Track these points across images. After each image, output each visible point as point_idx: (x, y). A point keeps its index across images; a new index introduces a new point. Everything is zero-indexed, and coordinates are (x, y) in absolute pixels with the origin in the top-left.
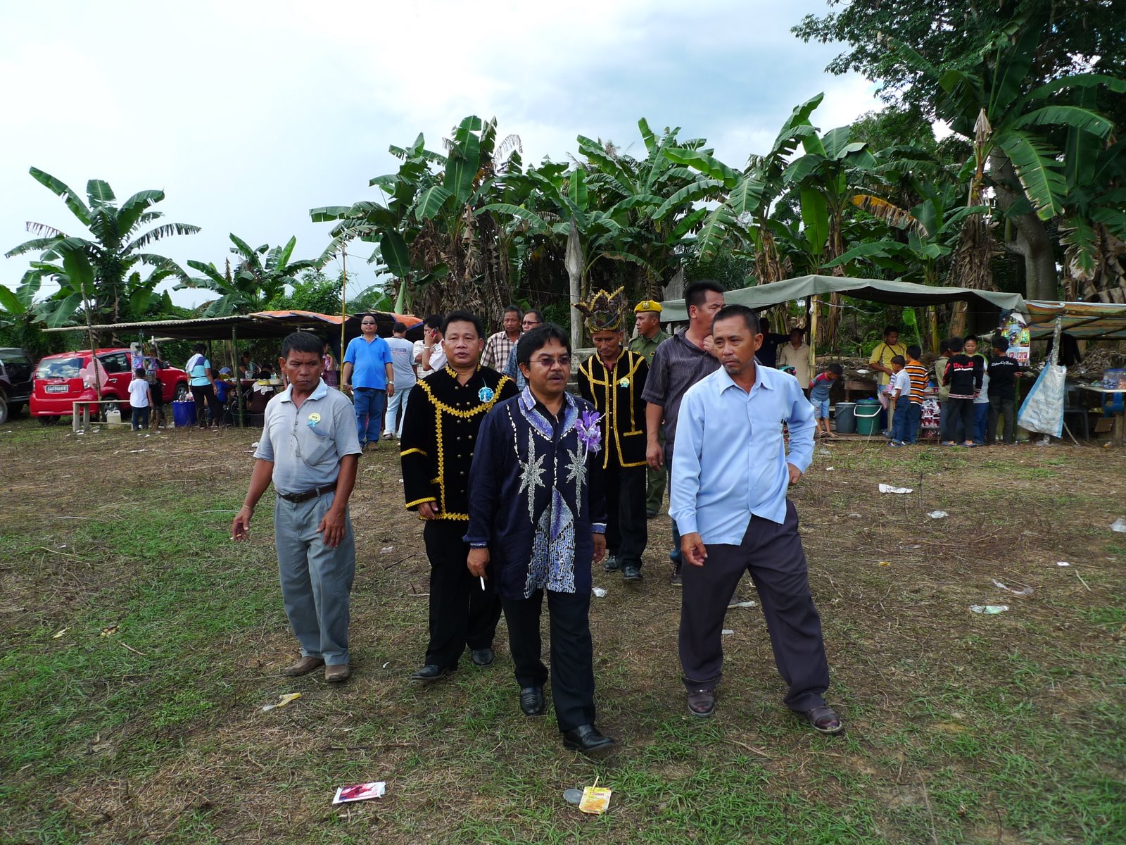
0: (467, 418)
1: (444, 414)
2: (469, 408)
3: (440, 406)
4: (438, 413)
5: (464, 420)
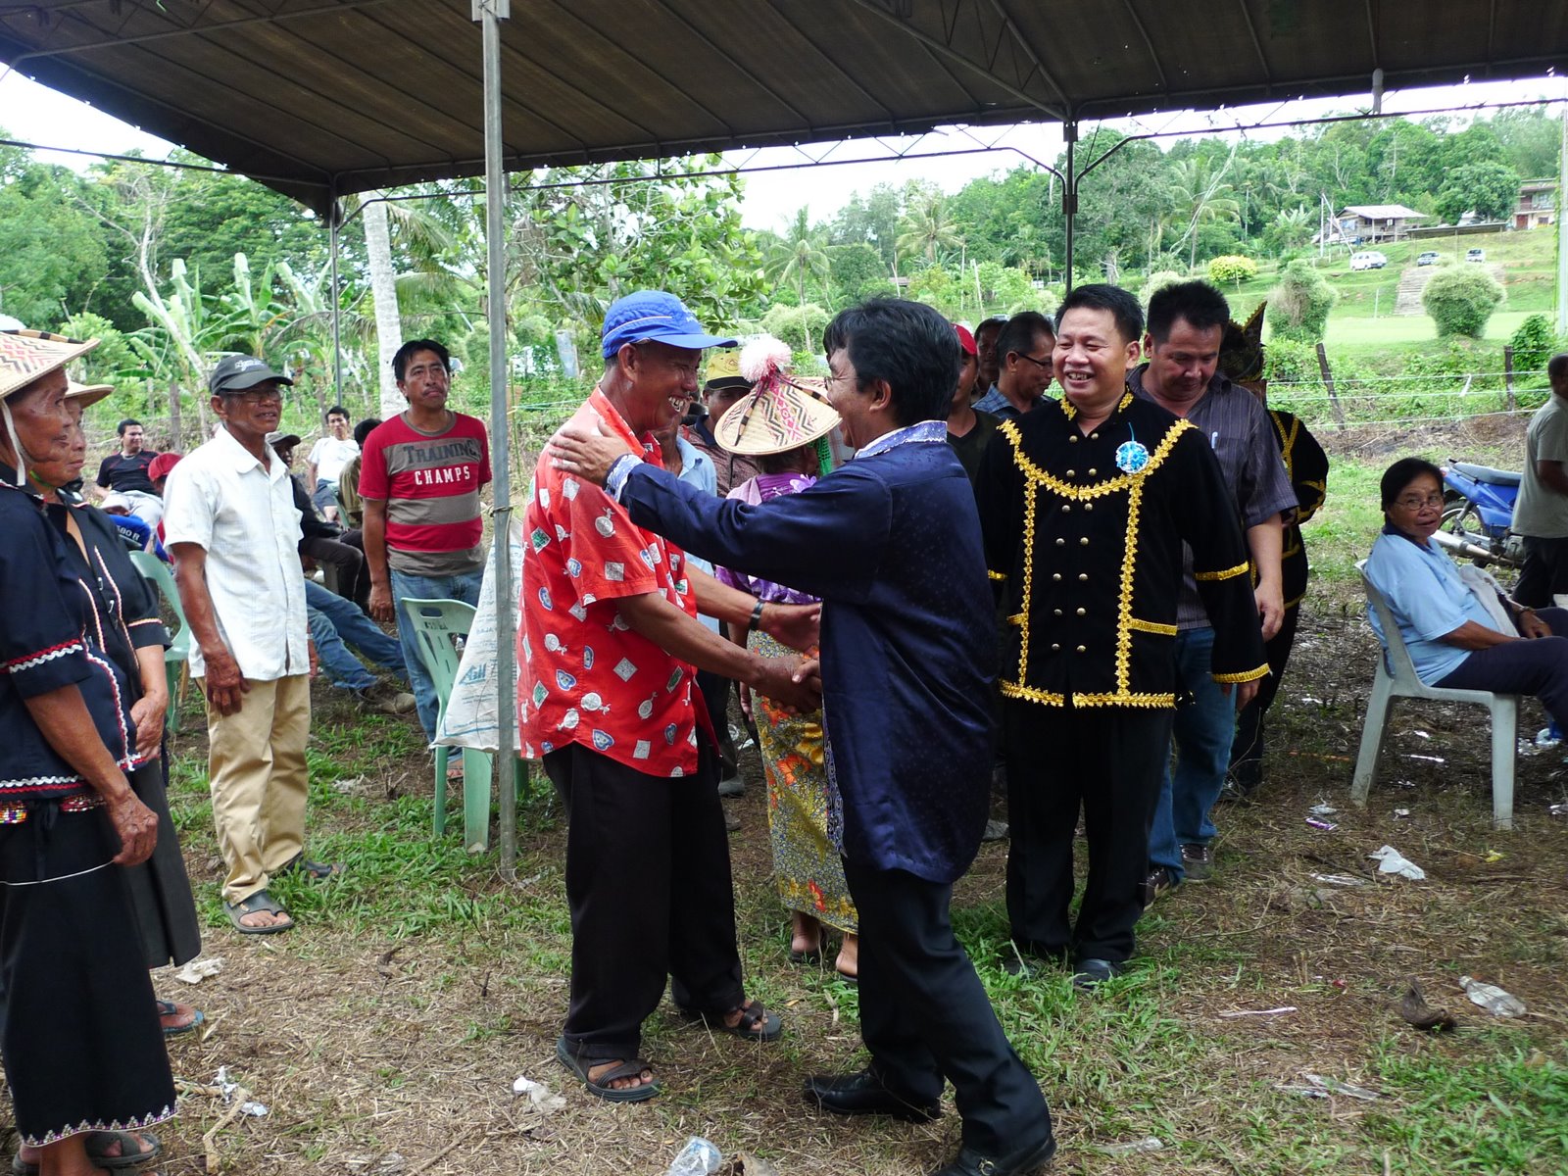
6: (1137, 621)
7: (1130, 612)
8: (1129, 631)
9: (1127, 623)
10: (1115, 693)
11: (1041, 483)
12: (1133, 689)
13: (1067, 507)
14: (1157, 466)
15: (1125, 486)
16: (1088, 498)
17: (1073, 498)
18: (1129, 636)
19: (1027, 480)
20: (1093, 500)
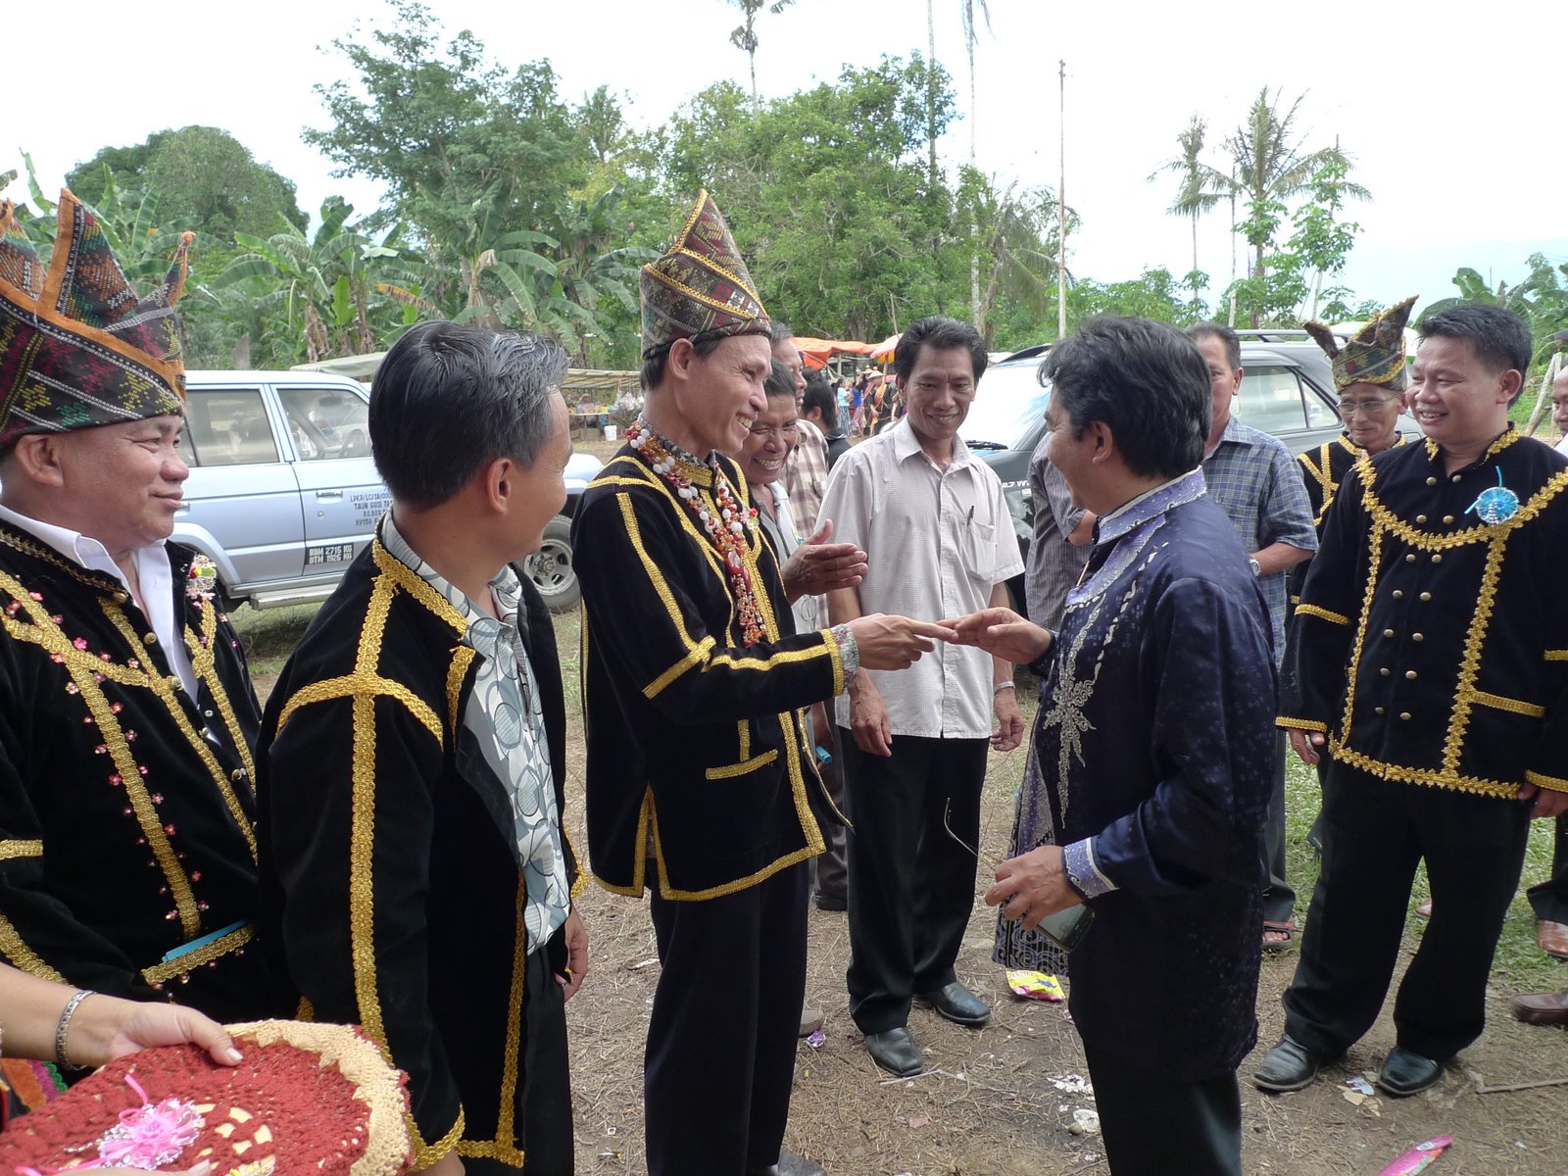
0: (1434, 552)
1: (1387, 535)
2: (1444, 530)
3: (1384, 520)
4: (1377, 530)
5: (1425, 555)
6: (1482, 694)
7: (1473, 683)
8: (1470, 705)
9: (1467, 696)
10: (1438, 772)
11: (1388, 528)
12: (1462, 771)
13: (1410, 556)
14: (1529, 518)
15: (1484, 539)
16: (1438, 549)
17: (1421, 547)
18: (1468, 711)
19: (1373, 523)
20: (1444, 552)
